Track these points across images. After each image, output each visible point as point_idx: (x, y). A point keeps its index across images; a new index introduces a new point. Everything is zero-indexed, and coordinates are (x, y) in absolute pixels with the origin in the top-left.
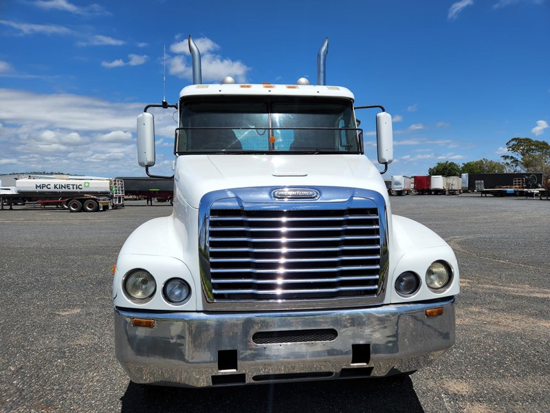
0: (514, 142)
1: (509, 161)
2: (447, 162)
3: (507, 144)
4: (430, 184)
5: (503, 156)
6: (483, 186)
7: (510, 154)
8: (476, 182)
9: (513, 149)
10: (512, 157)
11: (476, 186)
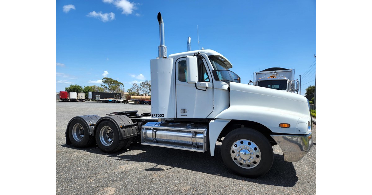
0: (105, 79)
1: (103, 87)
2: (76, 85)
3: (103, 80)
4: (69, 96)
5: (101, 85)
6: (99, 98)
7: (104, 84)
8: (96, 96)
9: (105, 82)
10: (105, 86)
11: (96, 98)
